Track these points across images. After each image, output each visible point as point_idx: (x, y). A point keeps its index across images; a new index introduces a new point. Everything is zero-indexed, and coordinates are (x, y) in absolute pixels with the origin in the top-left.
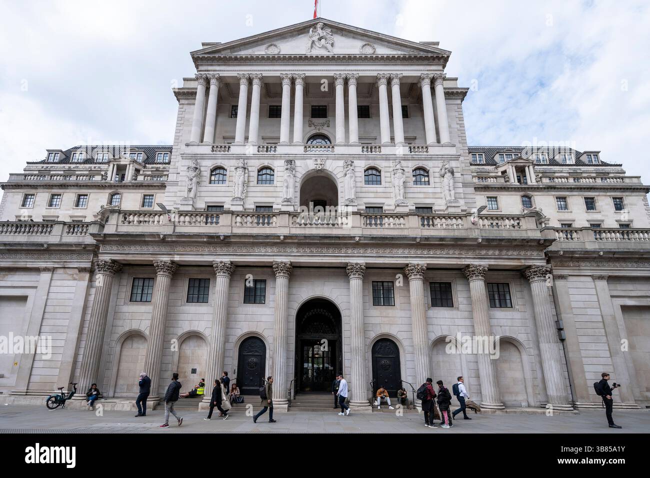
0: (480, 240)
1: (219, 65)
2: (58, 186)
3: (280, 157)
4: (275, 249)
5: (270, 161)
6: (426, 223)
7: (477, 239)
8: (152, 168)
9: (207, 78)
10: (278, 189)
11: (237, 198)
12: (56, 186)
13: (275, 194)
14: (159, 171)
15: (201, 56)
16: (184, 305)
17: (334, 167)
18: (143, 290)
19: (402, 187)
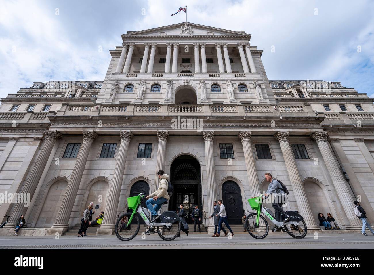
0: (281, 118)
1: (135, 40)
2: (35, 100)
3: (164, 79)
4: (159, 124)
5: (158, 81)
6: (248, 109)
7: (279, 117)
8: (92, 91)
9: (128, 45)
10: (162, 95)
11: (138, 99)
12: (33, 100)
13: (160, 97)
14: (96, 92)
15: (126, 36)
16: (98, 160)
17: (194, 84)
18: (72, 150)
19: (232, 93)
